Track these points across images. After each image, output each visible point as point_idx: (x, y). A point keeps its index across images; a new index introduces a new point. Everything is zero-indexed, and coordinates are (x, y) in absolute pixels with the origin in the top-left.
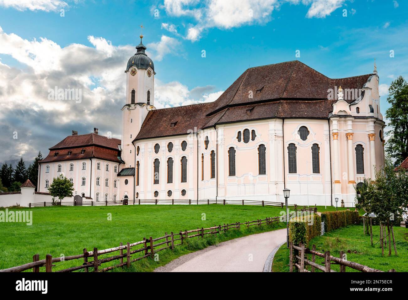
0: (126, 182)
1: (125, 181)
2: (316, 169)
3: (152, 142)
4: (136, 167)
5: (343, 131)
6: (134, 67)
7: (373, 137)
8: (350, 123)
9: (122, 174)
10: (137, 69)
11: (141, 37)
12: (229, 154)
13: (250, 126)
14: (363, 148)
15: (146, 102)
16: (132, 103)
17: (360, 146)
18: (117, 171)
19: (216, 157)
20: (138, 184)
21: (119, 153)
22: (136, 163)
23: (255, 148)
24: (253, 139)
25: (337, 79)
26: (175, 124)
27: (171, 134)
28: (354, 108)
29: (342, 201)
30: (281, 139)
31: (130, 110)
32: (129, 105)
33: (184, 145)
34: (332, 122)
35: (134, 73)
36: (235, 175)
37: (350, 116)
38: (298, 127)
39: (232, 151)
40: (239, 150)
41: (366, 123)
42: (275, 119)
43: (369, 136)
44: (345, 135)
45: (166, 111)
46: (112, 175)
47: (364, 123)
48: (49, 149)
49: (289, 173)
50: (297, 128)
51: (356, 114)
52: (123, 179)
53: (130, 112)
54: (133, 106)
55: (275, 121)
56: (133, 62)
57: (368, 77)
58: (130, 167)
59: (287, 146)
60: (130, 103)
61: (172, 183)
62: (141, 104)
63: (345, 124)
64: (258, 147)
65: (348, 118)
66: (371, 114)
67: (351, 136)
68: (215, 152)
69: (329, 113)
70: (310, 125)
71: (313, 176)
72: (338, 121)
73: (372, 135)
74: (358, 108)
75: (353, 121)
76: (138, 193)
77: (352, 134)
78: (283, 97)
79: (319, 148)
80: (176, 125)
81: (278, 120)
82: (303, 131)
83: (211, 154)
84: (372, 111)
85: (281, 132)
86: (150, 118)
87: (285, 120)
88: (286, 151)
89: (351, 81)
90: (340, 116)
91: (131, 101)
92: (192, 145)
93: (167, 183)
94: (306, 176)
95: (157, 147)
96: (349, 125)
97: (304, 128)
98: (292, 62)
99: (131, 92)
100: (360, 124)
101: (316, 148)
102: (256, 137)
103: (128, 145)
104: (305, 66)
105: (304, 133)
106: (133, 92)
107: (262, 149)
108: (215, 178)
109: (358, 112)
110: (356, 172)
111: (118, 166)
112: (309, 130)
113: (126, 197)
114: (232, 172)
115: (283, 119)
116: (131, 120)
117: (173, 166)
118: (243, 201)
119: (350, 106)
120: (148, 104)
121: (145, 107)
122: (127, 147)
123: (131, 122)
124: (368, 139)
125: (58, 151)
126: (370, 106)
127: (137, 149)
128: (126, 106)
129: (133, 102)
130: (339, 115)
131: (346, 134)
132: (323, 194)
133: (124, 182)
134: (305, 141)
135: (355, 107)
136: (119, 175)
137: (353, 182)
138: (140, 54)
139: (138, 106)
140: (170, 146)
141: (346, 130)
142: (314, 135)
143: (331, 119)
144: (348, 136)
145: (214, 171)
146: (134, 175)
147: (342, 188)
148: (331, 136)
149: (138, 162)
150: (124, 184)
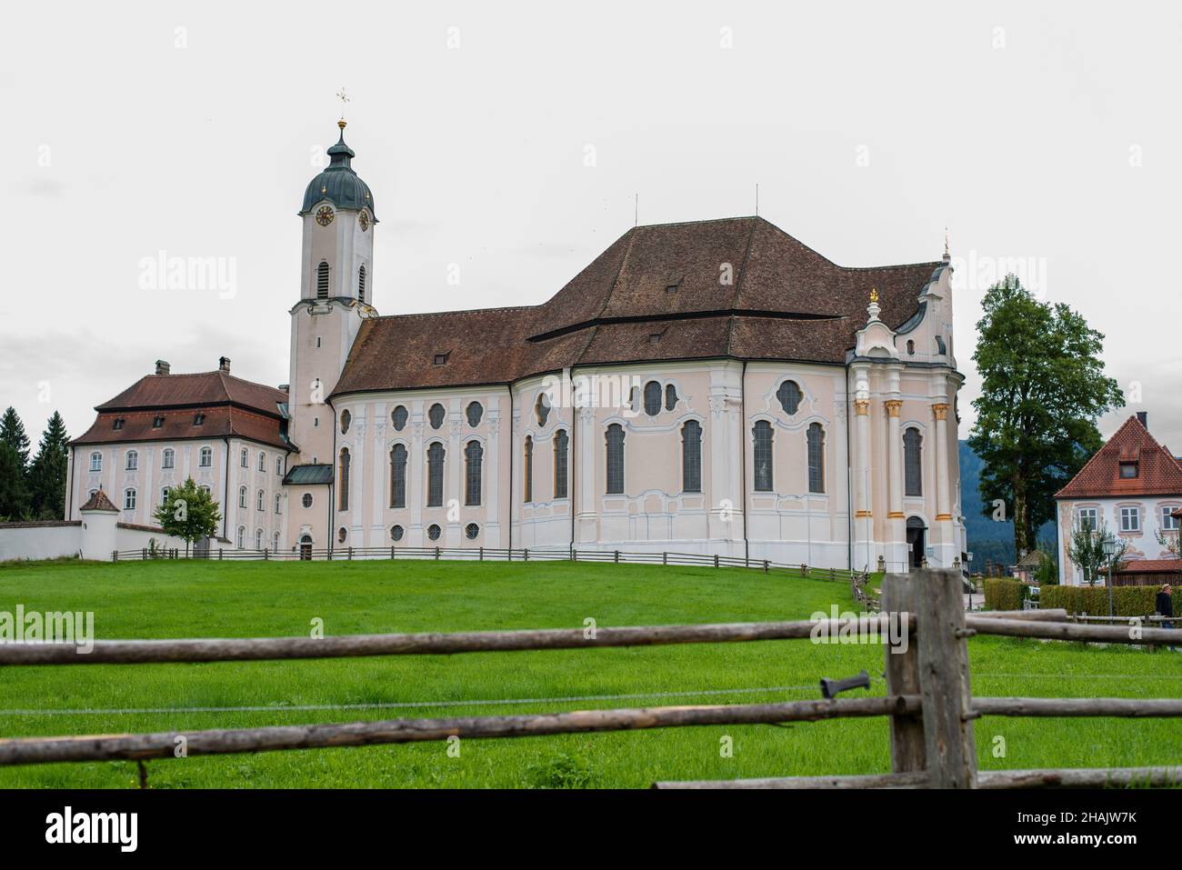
0: (307, 501)
1: (304, 498)
2: (816, 484)
3: (384, 400)
4: (338, 464)
5: (878, 395)
6: (327, 204)
7: (945, 411)
8: (895, 377)
9: (295, 478)
10: (334, 209)
11: (342, 125)
12: (608, 441)
13: (663, 375)
14: (921, 437)
15: (356, 295)
16: (319, 298)
17: (914, 432)
18: (282, 472)
19: (569, 446)
20: (344, 506)
21: (284, 424)
22: (339, 453)
23: (675, 428)
24: (670, 407)
25: (856, 269)
26: (446, 357)
27: (439, 383)
28: (903, 341)
29: (881, 557)
30: (738, 409)
31: (316, 314)
32: (311, 302)
33: (474, 413)
34: (854, 373)
35: (325, 219)
36: (622, 492)
37: (896, 361)
38: (777, 382)
39: (615, 434)
40: (634, 431)
41: (929, 379)
42: (726, 362)
43: (935, 408)
44: (882, 404)
45: (412, 323)
46: (272, 480)
47: (925, 379)
48: (96, 409)
49: (756, 490)
50: (776, 385)
51: (906, 357)
52: (298, 494)
53: (316, 319)
54: (322, 304)
55: (726, 366)
56: (324, 190)
57: (933, 271)
58: (313, 463)
59: (750, 425)
60: (314, 295)
61: (441, 505)
62: (346, 302)
63: (884, 378)
64: (682, 426)
65: (892, 367)
66: (941, 359)
67: (897, 408)
68: (569, 434)
69: (847, 350)
70: (803, 376)
71: (811, 498)
72: (869, 371)
73: (941, 406)
74: (910, 342)
75: (901, 374)
76: (343, 531)
77: (899, 403)
78: (738, 307)
79: (823, 432)
80: (448, 359)
81: (732, 363)
82: (788, 392)
83: (556, 440)
84: (943, 352)
85: (738, 393)
86: (369, 338)
87: (748, 364)
88: (750, 437)
89: (891, 276)
90: (873, 360)
91: (316, 292)
92: (497, 413)
93: (428, 506)
94: (792, 498)
95: (400, 416)
96: (893, 384)
97: (791, 385)
98: (745, 221)
99: (317, 267)
100: (916, 380)
101: (816, 431)
102: (677, 402)
103: (310, 405)
104: (778, 232)
105: (790, 396)
106: (324, 268)
107: (692, 431)
108: (566, 496)
109: (911, 352)
110: (904, 493)
111: (284, 459)
112: (802, 390)
113: (307, 538)
114: (615, 483)
115: (745, 361)
116: (317, 340)
117: (444, 464)
118: (665, 554)
119: (895, 337)
120: (361, 300)
121: (355, 309)
122: (305, 409)
123: (319, 346)
124: (931, 417)
125: (123, 414)
126: (938, 338)
127: (343, 417)
128: (304, 304)
129: (323, 293)
130: (871, 358)
131: (885, 402)
132: (830, 542)
133: (301, 500)
134: (792, 417)
135: (906, 339)
136: (286, 482)
137: (900, 515)
138: (341, 169)
139: (337, 307)
140: (437, 414)
141: (884, 394)
142: (812, 402)
143: (854, 366)
144: (891, 408)
145: (565, 480)
146: (330, 482)
147: (875, 529)
148: (851, 407)
149: (345, 450)
150: (302, 505)
